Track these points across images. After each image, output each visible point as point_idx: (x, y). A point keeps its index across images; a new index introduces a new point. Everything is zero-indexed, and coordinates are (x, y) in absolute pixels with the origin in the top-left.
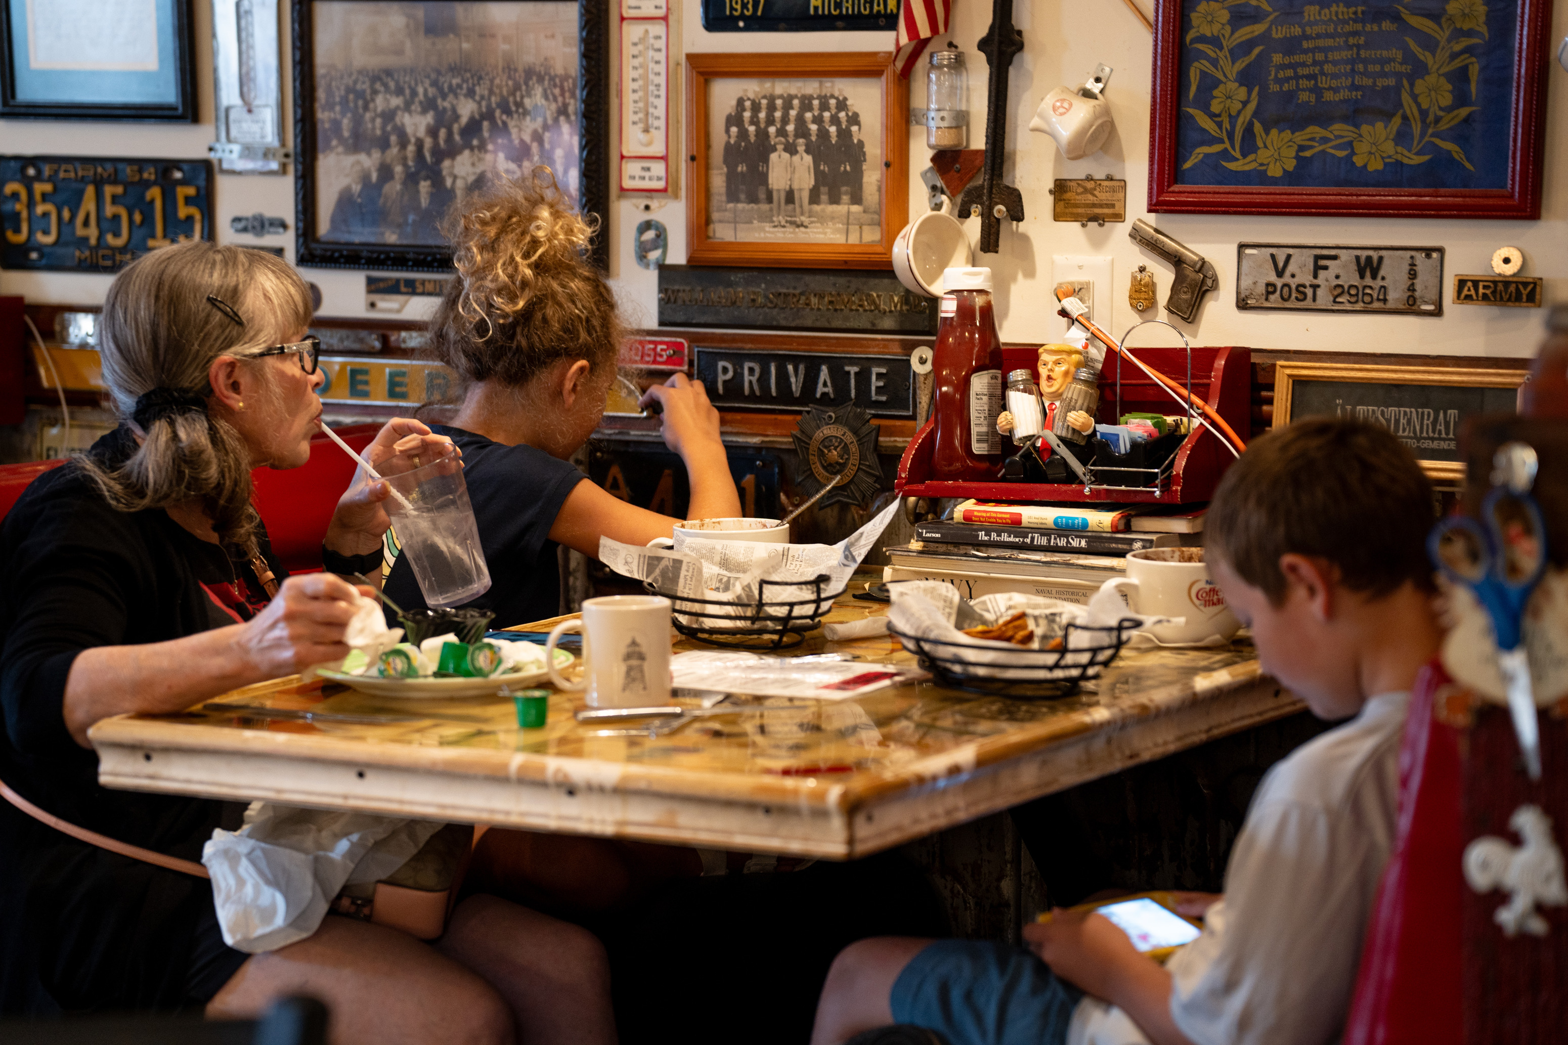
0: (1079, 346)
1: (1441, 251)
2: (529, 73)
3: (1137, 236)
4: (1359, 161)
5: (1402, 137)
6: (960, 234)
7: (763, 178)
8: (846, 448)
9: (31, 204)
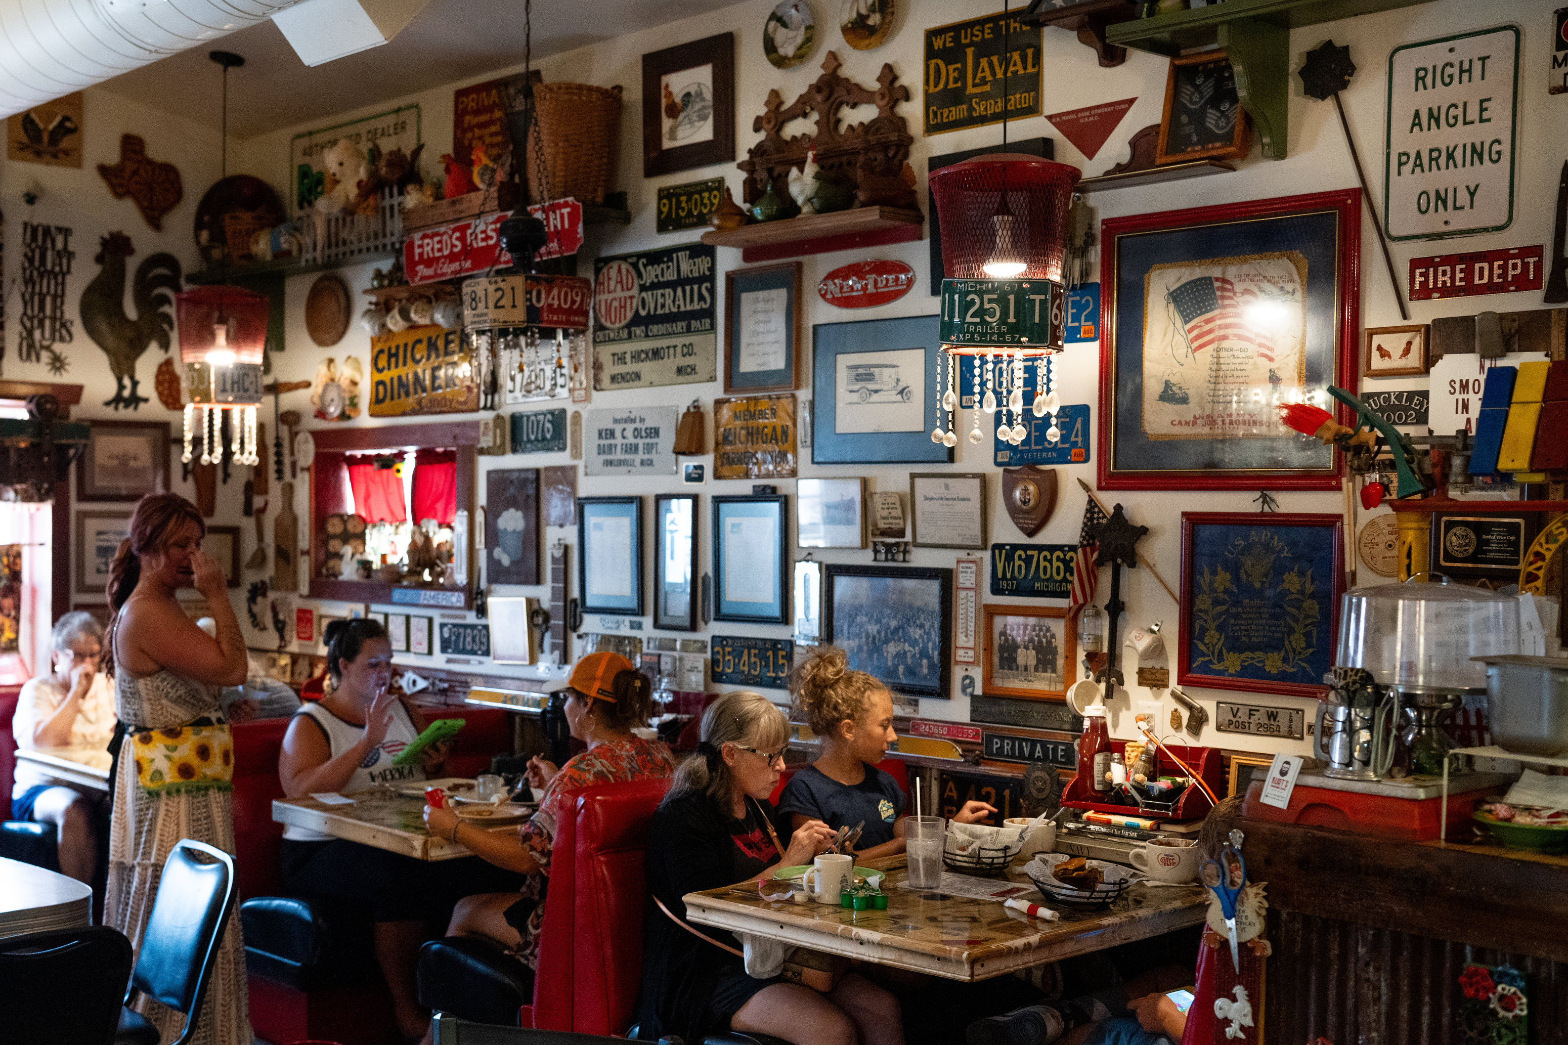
0: (1144, 744)
1: (1303, 711)
2: (919, 609)
3: (1174, 695)
4: (1267, 669)
5: (1285, 660)
6: (1097, 689)
7: (1015, 660)
8: (1045, 782)
9: (724, 657)
